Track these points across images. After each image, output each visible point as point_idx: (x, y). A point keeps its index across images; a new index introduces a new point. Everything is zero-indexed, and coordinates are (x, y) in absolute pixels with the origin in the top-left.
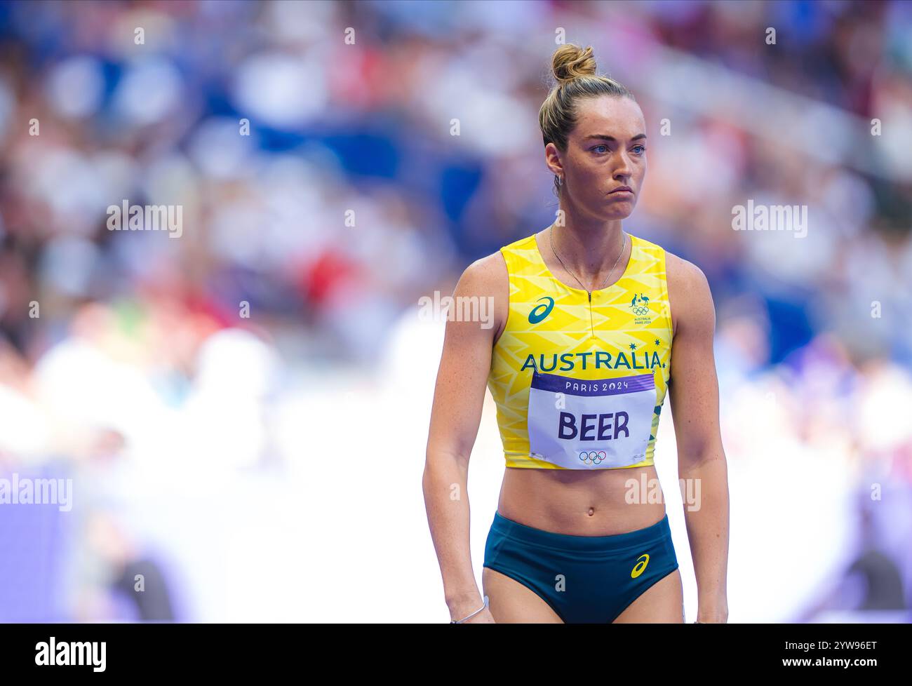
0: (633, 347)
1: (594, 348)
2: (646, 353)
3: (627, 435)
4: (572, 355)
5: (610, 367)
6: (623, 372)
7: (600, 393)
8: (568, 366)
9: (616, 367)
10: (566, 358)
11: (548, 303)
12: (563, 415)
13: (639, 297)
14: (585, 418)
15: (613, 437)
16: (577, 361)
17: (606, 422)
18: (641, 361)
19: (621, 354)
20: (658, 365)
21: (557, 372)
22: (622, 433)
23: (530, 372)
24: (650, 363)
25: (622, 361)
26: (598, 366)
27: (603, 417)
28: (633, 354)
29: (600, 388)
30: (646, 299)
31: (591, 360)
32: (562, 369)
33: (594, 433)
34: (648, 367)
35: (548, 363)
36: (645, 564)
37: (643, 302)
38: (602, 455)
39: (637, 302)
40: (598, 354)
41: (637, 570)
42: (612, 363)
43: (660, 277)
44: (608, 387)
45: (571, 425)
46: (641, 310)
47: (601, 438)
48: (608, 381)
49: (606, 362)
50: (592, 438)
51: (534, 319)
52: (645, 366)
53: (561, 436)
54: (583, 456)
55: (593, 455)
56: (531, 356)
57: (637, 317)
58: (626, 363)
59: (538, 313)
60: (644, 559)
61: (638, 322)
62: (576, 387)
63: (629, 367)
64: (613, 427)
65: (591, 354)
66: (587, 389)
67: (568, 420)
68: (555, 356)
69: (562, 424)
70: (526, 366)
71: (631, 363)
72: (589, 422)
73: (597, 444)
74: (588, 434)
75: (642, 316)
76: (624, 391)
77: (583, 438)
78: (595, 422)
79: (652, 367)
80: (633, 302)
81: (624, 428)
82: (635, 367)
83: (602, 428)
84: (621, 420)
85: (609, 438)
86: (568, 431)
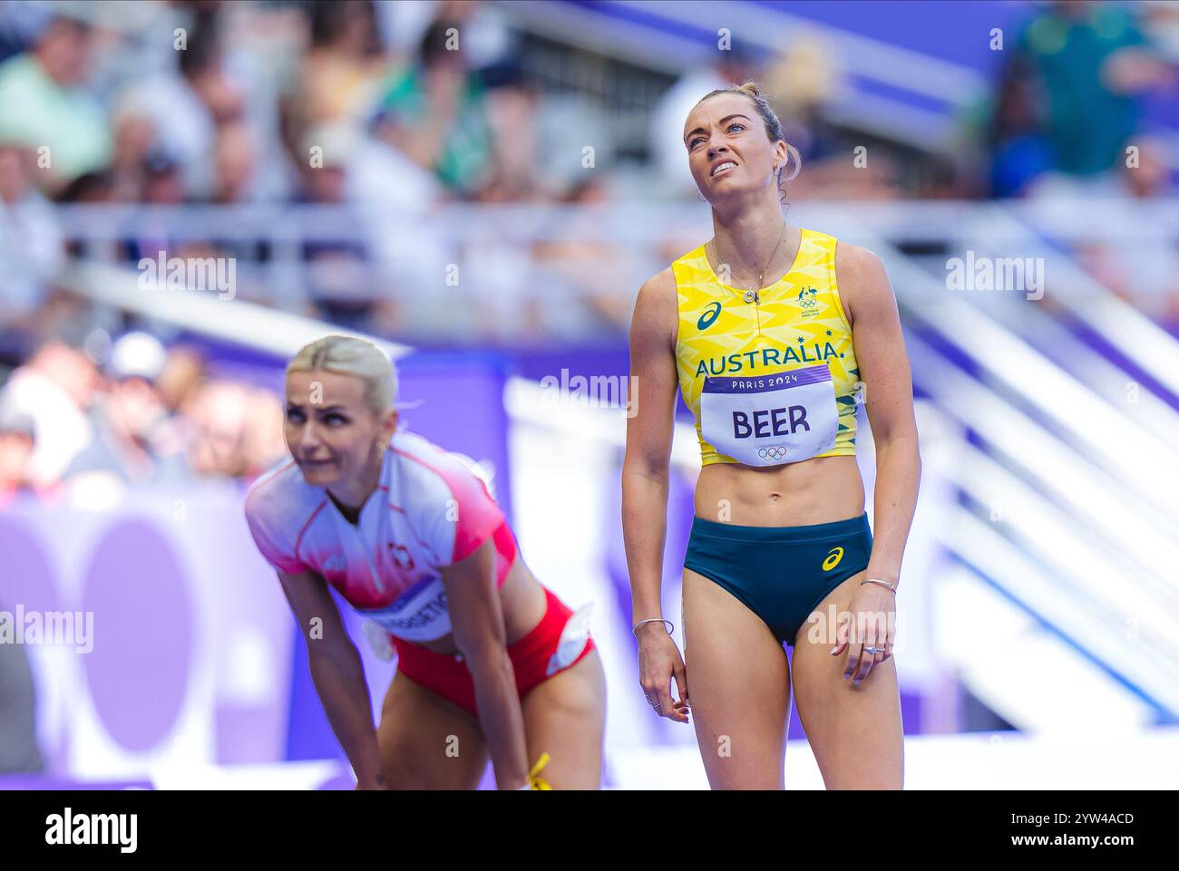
0: (801, 340)
1: (761, 346)
2: (817, 345)
3: (807, 428)
4: (739, 356)
5: (778, 363)
6: (792, 365)
7: (767, 389)
8: (737, 366)
9: (785, 362)
10: (733, 360)
11: (715, 308)
12: (736, 414)
13: (806, 290)
14: (756, 415)
15: (790, 431)
16: (745, 360)
17: (779, 417)
18: (811, 353)
19: (789, 349)
20: (833, 356)
21: (726, 374)
22: (800, 427)
23: (703, 376)
24: (822, 354)
25: (790, 355)
26: (766, 363)
27: (774, 413)
28: (802, 347)
29: (766, 384)
30: (813, 291)
31: (759, 358)
32: (731, 370)
33: (769, 429)
34: (820, 358)
35: (718, 367)
36: (839, 557)
37: (810, 294)
38: (782, 451)
39: (804, 296)
40: (765, 351)
41: (829, 562)
42: (781, 358)
43: (829, 267)
44: (775, 382)
45: (745, 423)
46: (808, 302)
47: (777, 433)
48: (774, 377)
49: (774, 358)
50: (768, 435)
51: (702, 325)
52: (817, 357)
53: (738, 435)
54: (763, 453)
55: (772, 452)
56: (702, 362)
57: (804, 310)
58: (796, 357)
59: (705, 320)
60: (838, 552)
61: (805, 315)
62: (742, 385)
63: (799, 361)
64: (788, 421)
65: (758, 352)
66: (753, 385)
67: (740, 419)
68: (724, 358)
69: (737, 423)
70: (699, 372)
71: (800, 356)
72: (761, 419)
73: (773, 439)
74: (763, 431)
75: (809, 308)
76: (793, 385)
77: (758, 435)
78: (768, 418)
79: (825, 358)
80: (801, 296)
81: (802, 421)
82: (805, 360)
83: (776, 424)
84: (797, 414)
85: (786, 432)
86: (743, 430)
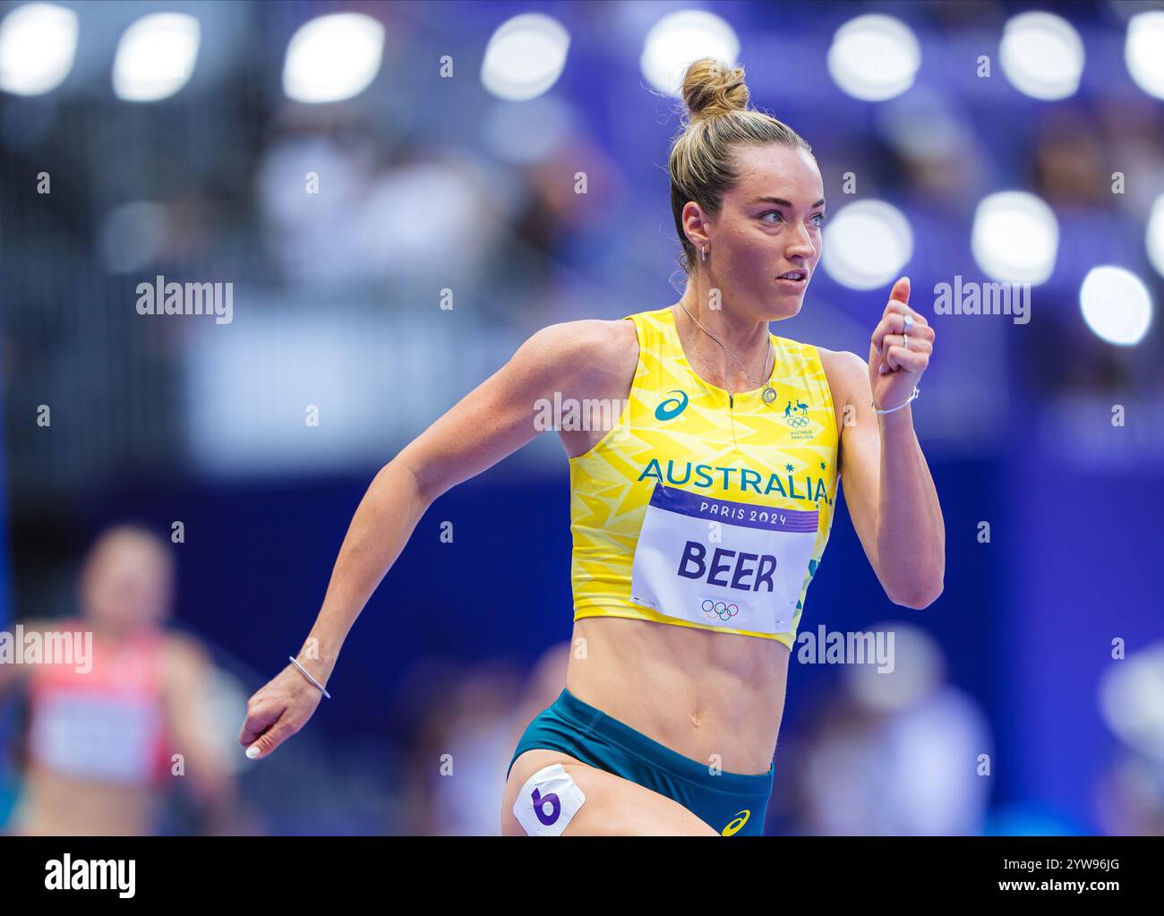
0: (790, 468)
1: (739, 464)
2: (809, 479)
3: (770, 589)
4: (710, 468)
5: (759, 491)
6: (775, 500)
7: (745, 523)
8: (705, 481)
9: (767, 492)
10: (702, 470)
11: (681, 399)
12: (690, 545)
13: (794, 405)
14: (719, 553)
15: (752, 587)
16: (718, 477)
18: (801, 488)
19: (774, 476)
20: (824, 499)
21: (689, 488)
22: (764, 585)
23: (653, 482)
24: (814, 491)
25: (775, 485)
26: (744, 488)
27: (743, 557)
28: (790, 478)
29: (747, 515)
30: (804, 406)
31: (735, 478)
32: (696, 484)
33: (728, 576)
34: (810, 499)
35: (678, 474)
37: (800, 410)
38: (733, 609)
39: (791, 412)
40: (744, 472)
41: (732, 827)
42: (763, 486)
43: (817, 378)
44: (758, 516)
45: (699, 560)
46: (798, 421)
47: (735, 585)
48: (760, 509)
49: (754, 484)
50: (724, 583)
51: (661, 414)
52: (807, 496)
53: (683, 572)
54: (708, 606)
55: (721, 608)
56: (655, 462)
57: (794, 430)
58: (781, 489)
59: (668, 408)
60: (744, 816)
61: (795, 437)
62: (715, 509)
63: (784, 495)
64: (755, 574)
65: (735, 470)
66: (730, 513)
67: (695, 552)
68: (689, 465)
69: (687, 556)
70: (646, 474)
71: (788, 492)
72: (724, 561)
73: (728, 592)
74: (720, 576)
75: (800, 428)
76: (778, 527)
77: (711, 580)
78: (732, 562)
79: (816, 500)
80: (787, 411)
81: (768, 578)
82: (792, 495)
83: (740, 573)
84: (767, 566)
85: (747, 587)
86: (692, 567)
